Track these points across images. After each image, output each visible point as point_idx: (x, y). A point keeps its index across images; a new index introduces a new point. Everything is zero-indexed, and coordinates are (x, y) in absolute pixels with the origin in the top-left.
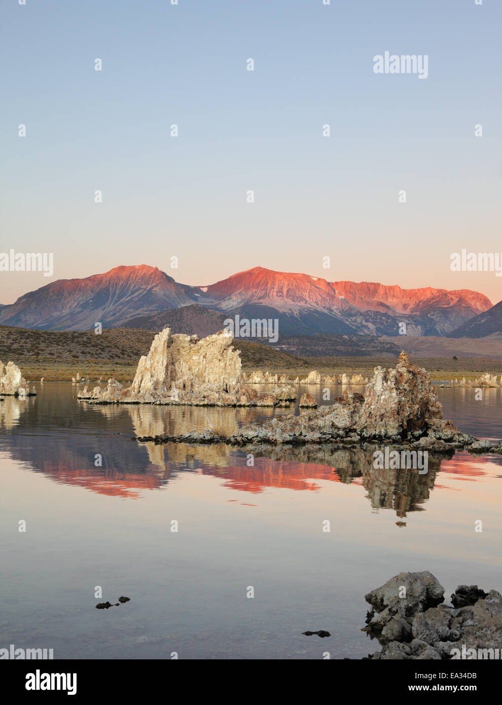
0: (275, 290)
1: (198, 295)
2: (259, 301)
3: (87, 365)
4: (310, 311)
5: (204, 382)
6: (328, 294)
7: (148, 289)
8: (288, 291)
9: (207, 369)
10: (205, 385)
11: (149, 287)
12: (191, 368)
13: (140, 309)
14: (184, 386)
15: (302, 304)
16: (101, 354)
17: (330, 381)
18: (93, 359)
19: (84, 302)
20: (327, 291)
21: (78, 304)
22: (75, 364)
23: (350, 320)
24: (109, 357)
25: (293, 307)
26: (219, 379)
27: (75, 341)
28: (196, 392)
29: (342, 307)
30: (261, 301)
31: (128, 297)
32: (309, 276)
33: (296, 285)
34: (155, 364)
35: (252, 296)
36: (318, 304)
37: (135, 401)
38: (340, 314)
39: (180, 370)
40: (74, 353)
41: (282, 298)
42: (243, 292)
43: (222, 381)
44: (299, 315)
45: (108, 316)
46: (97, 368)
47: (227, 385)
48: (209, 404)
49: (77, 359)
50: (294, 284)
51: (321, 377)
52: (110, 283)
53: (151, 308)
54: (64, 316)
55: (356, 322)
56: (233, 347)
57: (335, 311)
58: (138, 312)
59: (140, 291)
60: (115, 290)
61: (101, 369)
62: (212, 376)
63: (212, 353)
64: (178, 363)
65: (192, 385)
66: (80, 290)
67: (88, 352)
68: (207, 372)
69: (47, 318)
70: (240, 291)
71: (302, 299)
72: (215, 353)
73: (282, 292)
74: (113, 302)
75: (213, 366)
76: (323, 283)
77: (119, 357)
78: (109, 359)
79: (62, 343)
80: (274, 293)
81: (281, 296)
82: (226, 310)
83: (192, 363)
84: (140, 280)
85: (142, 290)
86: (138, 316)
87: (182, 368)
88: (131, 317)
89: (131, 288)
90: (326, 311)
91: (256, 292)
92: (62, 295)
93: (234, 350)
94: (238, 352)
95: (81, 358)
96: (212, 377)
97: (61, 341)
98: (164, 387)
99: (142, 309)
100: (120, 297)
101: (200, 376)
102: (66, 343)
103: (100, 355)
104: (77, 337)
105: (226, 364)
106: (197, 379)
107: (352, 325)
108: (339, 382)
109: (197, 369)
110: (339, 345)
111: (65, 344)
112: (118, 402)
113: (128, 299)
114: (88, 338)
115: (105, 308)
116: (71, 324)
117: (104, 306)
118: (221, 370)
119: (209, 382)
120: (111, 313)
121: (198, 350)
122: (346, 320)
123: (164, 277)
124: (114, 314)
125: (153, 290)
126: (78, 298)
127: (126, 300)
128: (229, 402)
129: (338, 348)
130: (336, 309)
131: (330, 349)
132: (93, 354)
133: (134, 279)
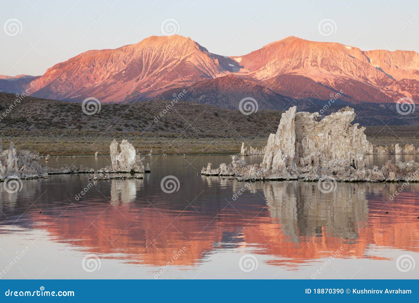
0: (310, 59)
1: (233, 66)
2: (294, 71)
3: (132, 138)
4: (346, 80)
5: (331, 158)
6: (363, 63)
7: (181, 59)
8: (322, 60)
9: (333, 145)
10: (332, 161)
11: (183, 57)
12: (317, 145)
13: (175, 80)
14: (313, 162)
15: (337, 73)
16: (145, 126)
17: (383, 151)
18: (137, 132)
19: (117, 73)
20: (362, 59)
21: (111, 75)
22: (119, 137)
23: (385, 89)
24: (153, 130)
25: (327, 76)
26: (346, 155)
27: (117, 114)
28: (325, 168)
29: (377, 76)
30: (296, 70)
31: (161, 68)
32: (343, 45)
33: (330, 55)
34: (285, 141)
35: (287, 66)
36: (353, 74)
37: (280, 178)
38: (375, 83)
39: (306, 147)
40: (117, 126)
41: (316, 67)
42: (277, 62)
43: (349, 157)
44: (334, 84)
45: (143, 87)
46: (143, 141)
47: (353, 161)
48: (359, 180)
49: (121, 132)
50: (329, 53)
51: (374, 147)
52: (142, 54)
53: (186, 79)
54: (97, 88)
55: (392, 91)
56: (358, 124)
57: (370, 80)
58: (172, 83)
59: (174, 62)
60: (148, 61)
61: (146, 142)
62: (339, 152)
63: (337, 130)
64: (304, 140)
65: (320, 161)
66: (112, 61)
67: (131, 125)
68: (333, 148)
69: (79, 89)
70: (274, 61)
71: (336, 68)
72: (340, 129)
73: (316, 62)
74: (147, 73)
75: (338, 142)
76: (358, 52)
77: (163, 130)
78: (153, 131)
79: (104, 116)
80: (308, 62)
81: (315, 65)
82: (261, 80)
83: (318, 140)
84: (173, 51)
85: (176, 61)
86: (173, 87)
87: (309, 144)
88: (166, 88)
89: (164, 60)
90: (361, 80)
91: (290, 62)
92: (94, 66)
93: (359, 127)
94: (363, 129)
95: (125, 131)
96: (338, 154)
97: (103, 113)
98: (294, 163)
99: (177, 80)
100: (154, 67)
101: (326, 152)
102: (109, 116)
103: (143, 128)
104: (119, 109)
105: (351, 140)
106: (324, 156)
107: (387, 93)
108: (392, 152)
109: (323, 146)
110: (376, 115)
111: (107, 117)
112: (264, 179)
113: (162, 70)
114: (130, 111)
115: (138, 79)
116: (105, 95)
117: (138, 77)
118: (347, 146)
119: (336, 158)
120: (145, 85)
121: (323, 127)
122: (382, 89)
123: (197, 47)
124: (149, 85)
125: (187, 60)
126: (111, 68)
127: (160, 71)
128: (378, 178)
129: (375, 117)
130: (371, 78)
131: (367, 119)
132: (136, 127)
133: (166, 49)
